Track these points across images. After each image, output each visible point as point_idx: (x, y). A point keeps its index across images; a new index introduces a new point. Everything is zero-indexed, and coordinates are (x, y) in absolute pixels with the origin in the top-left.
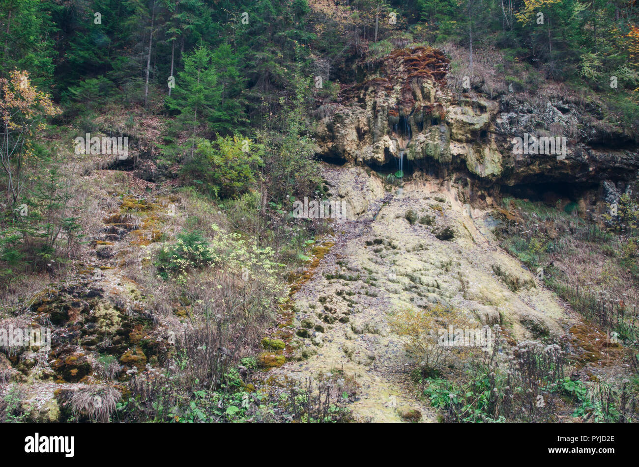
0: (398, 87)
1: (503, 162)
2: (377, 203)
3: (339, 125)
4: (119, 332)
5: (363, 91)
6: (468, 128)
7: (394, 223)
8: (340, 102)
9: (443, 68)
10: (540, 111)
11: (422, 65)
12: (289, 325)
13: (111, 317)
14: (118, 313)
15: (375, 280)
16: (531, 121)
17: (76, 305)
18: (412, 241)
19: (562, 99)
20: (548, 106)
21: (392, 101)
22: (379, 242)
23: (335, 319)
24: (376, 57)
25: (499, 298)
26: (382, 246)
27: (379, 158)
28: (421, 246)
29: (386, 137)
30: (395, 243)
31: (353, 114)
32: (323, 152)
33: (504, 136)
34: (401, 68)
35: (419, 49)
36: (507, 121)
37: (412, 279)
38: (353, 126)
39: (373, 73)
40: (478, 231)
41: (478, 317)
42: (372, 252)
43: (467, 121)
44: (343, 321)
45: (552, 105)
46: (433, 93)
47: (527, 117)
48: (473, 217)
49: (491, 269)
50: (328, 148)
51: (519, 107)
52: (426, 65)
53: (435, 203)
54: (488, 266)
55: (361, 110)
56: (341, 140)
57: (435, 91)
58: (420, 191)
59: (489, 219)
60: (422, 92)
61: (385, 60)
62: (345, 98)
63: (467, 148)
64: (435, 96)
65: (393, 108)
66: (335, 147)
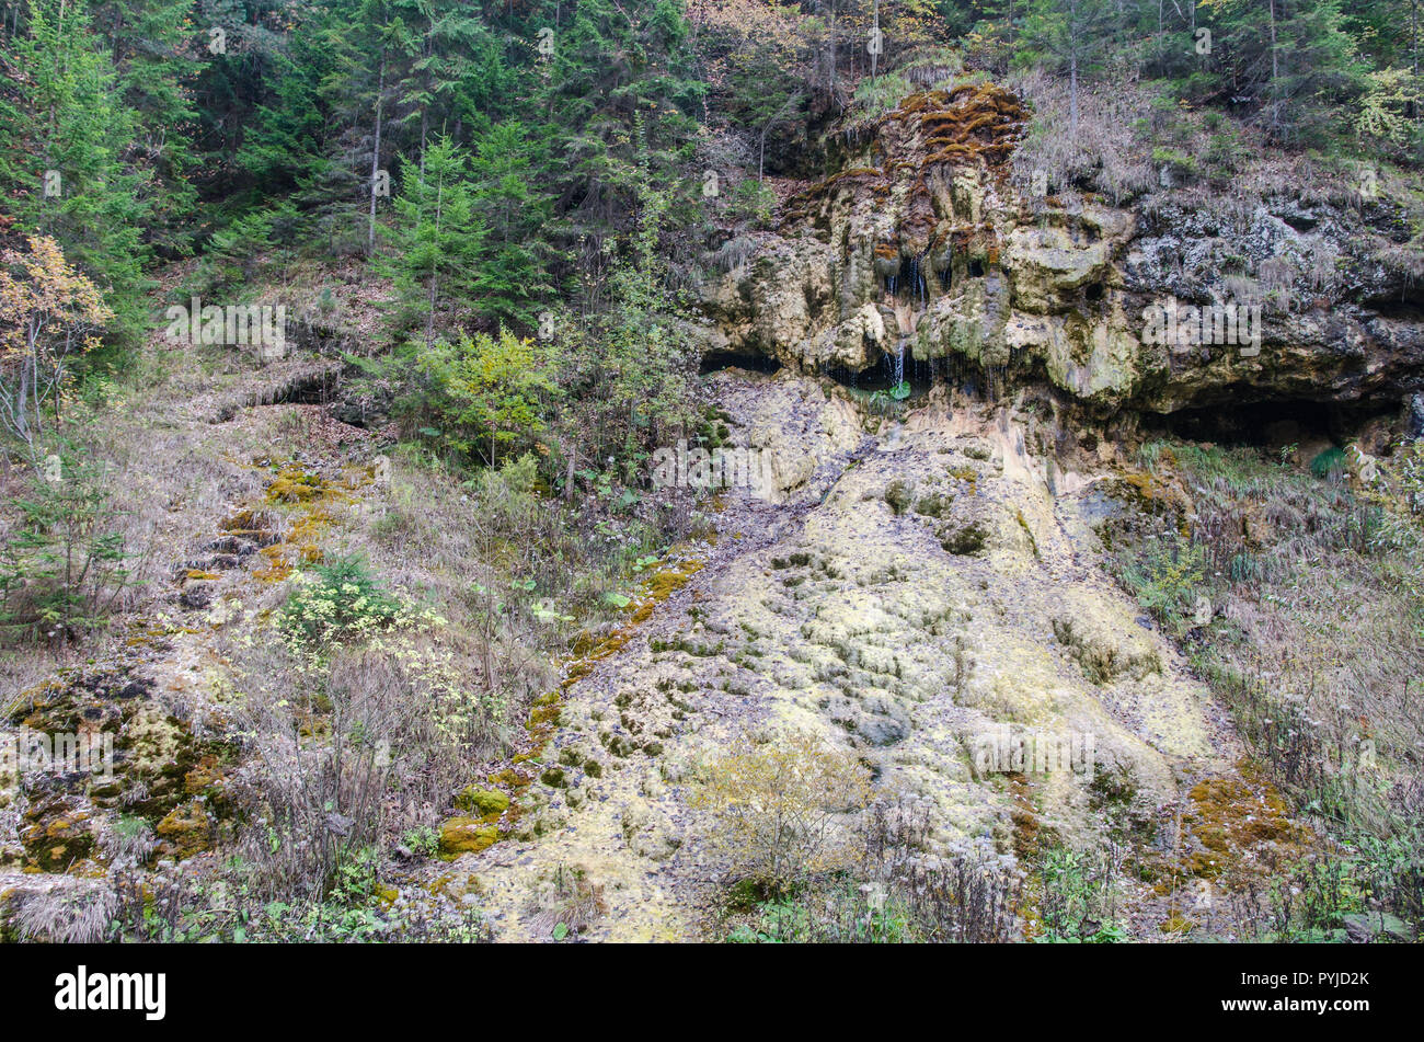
0: (901, 189)
1: (1141, 358)
2: (836, 462)
3: (764, 284)
4: (168, 772)
5: (827, 201)
6: (1052, 281)
7: (854, 514)
8: (776, 229)
9: (1009, 137)
10: (1236, 231)
11: (962, 130)
12: (533, 757)
13: (159, 738)
14: (176, 730)
15: (758, 654)
16: (1213, 257)
17: (94, 713)
18: (875, 558)
19: (1297, 196)
20: (1257, 217)
21: (886, 222)
22: (801, 561)
23: (635, 746)
24: (867, 117)
25: (1038, 703)
26: (806, 571)
27: (847, 356)
28: (893, 571)
29: (869, 309)
30: (838, 564)
31: (798, 256)
32: (731, 345)
33: (1147, 296)
34: (915, 143)
35: (963, 90)
36: (1156, 258)
37: (843, 654)
38: (796, 285)
39: (859, 155)
40: (1059, 528)
41: (967, 753)
42: (779, 586)
43: (1049, 265)
44: (651, 751)
45: (1270, 213)
46: (976, 201)
47: (1205, 245)
48: (1060, 492)
49: (1049, 629)
50: (741, 336)
51: (1184, 223)
52: (970, 131)
53: (964, 461)
54: (1042, 621)
55: (818, 245)
56: (767, 320)
57: (982, 193)
58: (938, 432)
59: (1093, 500)
60: (954, 198)
61: (882, 124)
62: (788, 220)
63: (1049, 328)
64: (982, 205)
65: (885, 240)
66: (755, 333)
